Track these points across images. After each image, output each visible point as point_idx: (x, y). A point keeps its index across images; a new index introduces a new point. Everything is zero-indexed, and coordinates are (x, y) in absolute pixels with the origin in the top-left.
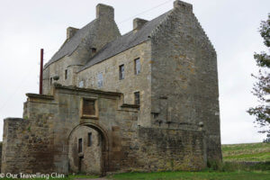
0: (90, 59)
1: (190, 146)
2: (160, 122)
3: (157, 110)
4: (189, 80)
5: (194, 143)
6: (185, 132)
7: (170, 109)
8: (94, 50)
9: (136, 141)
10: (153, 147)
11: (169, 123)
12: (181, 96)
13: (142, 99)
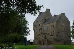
0: (45, 22)
1: (61, 41)
2: (58, 37)
3: (57, 35)
4: (64, 29)
5: (62, 41)
6: (60, 39)
7: (60, 34)
8: (46, 20)
9: (52, 40)
10: (55, 41)
11: (60, 37)
12: (62, 32)
13: (55, 33)
